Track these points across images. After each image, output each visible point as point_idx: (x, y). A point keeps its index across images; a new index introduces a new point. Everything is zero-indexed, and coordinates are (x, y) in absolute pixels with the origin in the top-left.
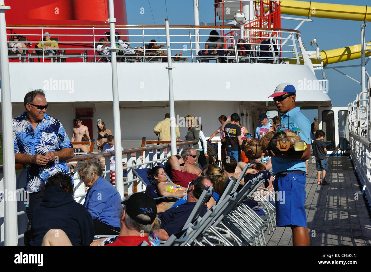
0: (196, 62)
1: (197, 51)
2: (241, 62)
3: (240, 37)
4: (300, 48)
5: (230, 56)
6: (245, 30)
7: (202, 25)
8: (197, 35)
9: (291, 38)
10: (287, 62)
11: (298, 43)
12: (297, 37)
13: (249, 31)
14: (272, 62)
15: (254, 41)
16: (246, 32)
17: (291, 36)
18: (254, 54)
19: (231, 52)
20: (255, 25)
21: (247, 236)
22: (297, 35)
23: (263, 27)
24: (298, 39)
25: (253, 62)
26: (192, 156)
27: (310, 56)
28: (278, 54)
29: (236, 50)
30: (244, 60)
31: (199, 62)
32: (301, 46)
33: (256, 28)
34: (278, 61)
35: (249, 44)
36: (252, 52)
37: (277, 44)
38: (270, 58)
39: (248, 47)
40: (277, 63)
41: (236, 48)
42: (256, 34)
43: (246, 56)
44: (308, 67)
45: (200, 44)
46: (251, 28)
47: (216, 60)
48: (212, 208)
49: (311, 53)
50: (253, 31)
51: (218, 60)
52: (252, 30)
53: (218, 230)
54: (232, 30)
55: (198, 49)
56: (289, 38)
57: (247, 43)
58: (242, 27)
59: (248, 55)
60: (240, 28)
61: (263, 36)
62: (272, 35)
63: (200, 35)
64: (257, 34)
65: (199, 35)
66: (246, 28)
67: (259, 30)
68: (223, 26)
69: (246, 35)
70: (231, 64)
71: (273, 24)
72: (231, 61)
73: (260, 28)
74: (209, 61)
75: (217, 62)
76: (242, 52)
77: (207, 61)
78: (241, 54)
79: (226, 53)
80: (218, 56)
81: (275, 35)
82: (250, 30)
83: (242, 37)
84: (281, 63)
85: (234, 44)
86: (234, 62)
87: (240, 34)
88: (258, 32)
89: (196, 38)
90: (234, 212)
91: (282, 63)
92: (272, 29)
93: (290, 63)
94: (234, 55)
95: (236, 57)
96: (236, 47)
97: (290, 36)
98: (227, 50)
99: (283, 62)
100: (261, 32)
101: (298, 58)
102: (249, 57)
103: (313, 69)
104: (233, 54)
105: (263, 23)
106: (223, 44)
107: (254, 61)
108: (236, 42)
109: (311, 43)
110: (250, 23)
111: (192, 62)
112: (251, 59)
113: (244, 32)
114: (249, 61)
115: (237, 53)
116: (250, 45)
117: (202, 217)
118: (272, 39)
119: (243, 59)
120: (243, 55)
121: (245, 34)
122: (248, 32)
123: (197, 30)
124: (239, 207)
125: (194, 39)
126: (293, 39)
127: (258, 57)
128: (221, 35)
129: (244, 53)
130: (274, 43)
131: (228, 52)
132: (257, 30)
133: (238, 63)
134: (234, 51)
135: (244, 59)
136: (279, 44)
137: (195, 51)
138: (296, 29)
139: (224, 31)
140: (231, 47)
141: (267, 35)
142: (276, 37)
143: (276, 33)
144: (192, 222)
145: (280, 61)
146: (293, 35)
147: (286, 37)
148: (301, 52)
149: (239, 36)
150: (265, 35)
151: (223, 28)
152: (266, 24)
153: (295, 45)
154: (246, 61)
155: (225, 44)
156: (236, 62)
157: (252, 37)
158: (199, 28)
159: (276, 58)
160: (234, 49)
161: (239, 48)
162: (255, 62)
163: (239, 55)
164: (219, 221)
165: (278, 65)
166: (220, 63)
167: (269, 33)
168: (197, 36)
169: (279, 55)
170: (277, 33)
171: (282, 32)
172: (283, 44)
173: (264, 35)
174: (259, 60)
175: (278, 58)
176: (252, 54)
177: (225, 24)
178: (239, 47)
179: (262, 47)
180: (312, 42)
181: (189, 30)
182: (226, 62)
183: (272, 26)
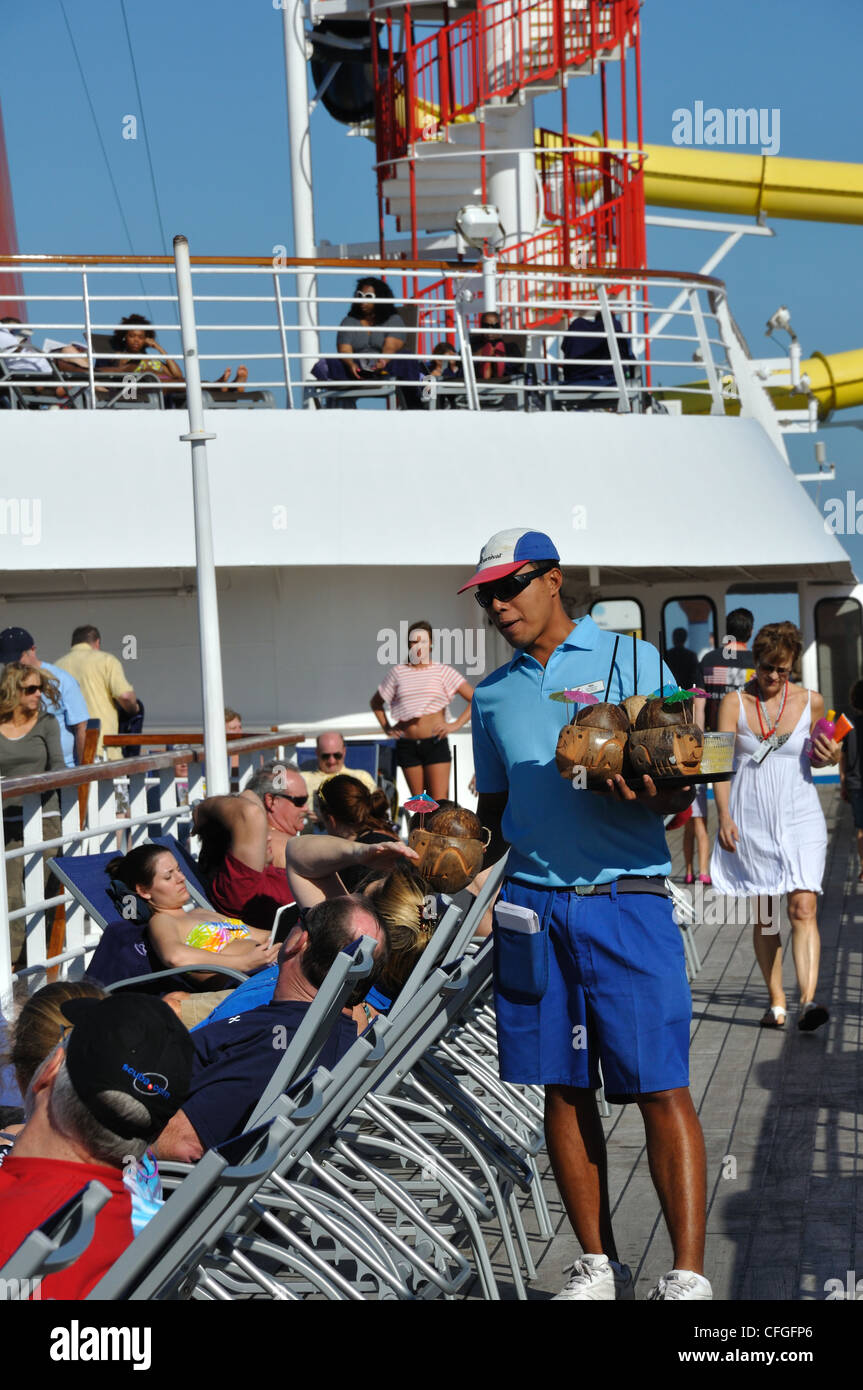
0: (306, 407)
1: (309, 365)
2: (486, 405)
3: (483, 305)
4: (726, 349)
6: (500, 276)
7: (326, 256)
8: (308, 297)
9: (687, 306)
10: (674, 405)
11: (715, 329)
12: (712, 301)
13: (519, 282)
14: (611, 405)
15: (541, 318)
16: (504, 283)
17: (687, 299)
18: (541, 375)
19: (445, 367)
20: (543, 253)
21: (515, 1130)
22: (712, 296)
23: (573, 260)
24: (714, 311)
25: (537, 406)
26: (289, 798)
27: (763, 378)
28: (637, 375)
29: (468, 358)
30: (500, 399)
31: (318, 406)
32: (730, 339)
33: (544, 268)
34: (636, 403)
35: (518, 332)
36: (532, 366)
37: (630, 331)
38: (604, 391)
39: (515, 346)
40: (632, 411)
41: (467, 350)
42: (545, 288)
43: (508, 382)
44: (758, 426)
45: (319, 333)
46: (523, 266)
47: (387, 397)
48: (370, 1027)
49: (767, 365)
50: (535, 280)
51: (393, 399)
52: (531, 275)
53: (395, 1109)
54: (449, 274)
55: (312, 354)
56: (676, 306)
57: (513, 327)
58: (490, 264)
59: (517, 379)
60: (480, 269)
61: (574, 297)
62: (613, 292)
63: (318, 295)
64: (550, 290)
65: (313, 298)
66: (503, 268)
67: (556, 277)
68: (410, 258)
69: (505, 294)
70: (448, 414)
71: (614, 247)
72: (447, 401)
73: (565, 268)
74: (359, 402)
75: (388, 408)
76: (494, 365)
77: (350, 404)
78: (488, 373)
79: (428, 368)
80: (394, 383)
81: (623, 294)
82: (523, 276)
83: (491, 306)
84: (649, 410)
85: (458, 332)
86: (459, 408)
87: (481, 294)
88: (553, 283)
89: (304, 307)
90: (462, 1029)
91: (655, 412)
92: (610, 273)
93: (686, 411)
94: (460, 377)
95: (465, 387)
96: (464, 345)
97: (684, 297)
98: (428, 357)
99: (656, 407)
100: (567, 285)
101: (717, 392)
102: (518, 387)
103: (777, 433)
104: (454, 373)
105: (572, 244)
106: (411, 336)
107: (538, 402)
108: (467, 322)
109: (769, 324)
110: (521, 245)
111: (288, 407)
112: (528, 393)
113: (499, 283)
114: (521, 401)
115: (469, 372)
116: (524, 338)
117: (330, 1068)
118: (613, 315)
119: (493, 394)
120: (494, 379)
121: (500, 292)
122: (514, 283)
123: (307, 273)
124: (481, 1007)
125: (294, 313)
126: (697, 312)
127: (556, 388)
128: (405, 296)
129: (501, 370)
130: (618, 328)
131: (434, 365)
132: (549, 276)
133: (475, 409)
134: (459, 364)
135: (497, 394)
136: (639, 332)
137: (298, 364)
138: (706, 271)
139: (415, 279)
140: (448, 345)
141: (590, 291)
142: (629, 305)
143: (628, 287)
144: (291, 1092)
145: (646, 401)
146: (695, 294)
147: (667, 304)
148: (731, 367)
149: (478, 301)
150: (584, 293)
151: (415, 269)
152: (587, 247)
153: (702, 337)
154: (509, 403)
155: (421, 334)
156: (467, 408)
157: (533, 303)
158: (317, 266)
159: (631, 389)
160: (460, 354)
161: (480, 350)
162: (542, 408)
163: (480, 377)
164: (400, 1072)
165: (636, 417)
166: (403, 409)
167: (598, 286)
168: (308, 302)
169: (640, 378)
170: (633, 287)
171: (650, 282)
172: (654, 332)
173: (577, 293)
174: (558, 397)
175: (637, 388)
176: (529, 374)
177: (419, 248)
178: (478, 343)
179: (569, 347)
180: (773, 321)
181: (274, 275)
183: (612, 257)
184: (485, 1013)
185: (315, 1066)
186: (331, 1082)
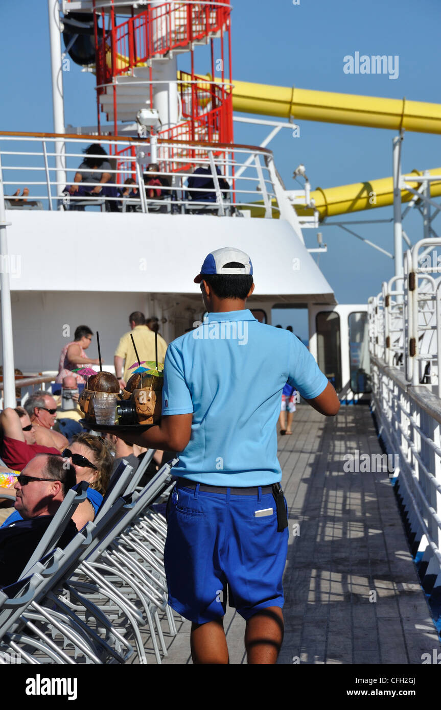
0: (59, 209)
2: (151, 210)
3: (150, 160)
4: (273, 185)
5: (130, 197)
6: (159, 145)
7: (70, 133)
8: (61, 154)
9: (253, 163)
10: (247, 213)
11: (267, 174)
12: (266, 161)
13: (169, 148)
14: (215, 212)
15: (180, 167)
16: (161, 149)
17: (253, 159)
18: (179, 195)
19: (130, 191)
20: (181, 134)
21: (158, 580)
22: (266, 158)
23: (196, 138)
24: (267, 165)
25: (177, 211)
26: (47, 410)
27: (291, 200)
28: (228, 197)
29: (142, 186)
30: (158, 208)
31: (65, 209)
32: (275, 180)
33: (181, 142)
34: (227, 211)
35: (168, 174)
36: (175, 192)
37: (225, 175)
38: (211, 205)
39: (166, 181)
40: (225, 215)
41: (142, 182)
42: (182, 152)
43: (163, 199)
44: (288, 224)
45: (66, 172)
46: (171, 140)
47: (100, 205)
48: (85, 527)
49: (294, 194)
50: (177, 148)
51: (104, 206)
52: (175, 145)
53: (97, 569)
54: (133, 144)
55: (62, 183)
56: (248, 163)
57: (165, 171)
58: (154, 139)
59: (167, 198)
60: (149, 142)
61: (197, 157)
62: (216, 155)
63: (66, 152)
64: (185, 153)
65: (63, 154)
66: (160, 141)
67: (188, 147)
68: (112, 136)
69: (162, 155)
70: (132, 215)
71: (217, 132)
72: (132, 208)
73: (192, 142)
74: (86, 208)
75: (101, 211)
76: (155, 190)
77: (81, 208)
78: (152, 194)
79: (121, 192)
80: (104, 198)
81: (221, 156)
82: (171, 146)
83: (155, 160)
84: (234, 215)
85: (137, 173)
86: (137, 212)
87: (149, 154)
88: (186, 149)
89: (58, 159)
90: (132, 528)
91: (237, 216)
92: (215, 145)
93: (253, 216)
94: (138, 196)
95: (140, 201)
96: (140, 180)
97: (252, 158)
98: (122, 185)
99: (237, 213)
100: (193, 151)
101: (268, 206)
102: (168, 202)
103: (298, 228)
104: (135, 194)
105: (196, 130)
106: (114, 174)
107: (177, 209)
108: (142, 168)
109: (295, 173)
110: (170, 130)
111: (50, 209)
112: (173, 205)
113: (158, 149)
114: (169, 209)
115: (143, 193)
116: (171, 177)
117: (63, 548)
119: (155, 205)
120: (156, 197)
121: (159, 153)
122: (167, 149)
123: (60, 142)
124: (143, 517)
125: (53, 162)
126: (258, 166)
127: (187, 202)
128: (111, 154)
129: (159, 193)
130: (219, 173)
131: (125, 189)
132: (184, 146)
133: (146, 212)
134: (138, 189)
135: (157, 205)
136: (230, 175)
137: (55, 188)
138: (263, 145)
139: (116, 146)
140: (132, 180)
141: (205, 154)
142: (225, 162)
143: (224, 152)
145: (233, 210)
146: (258, 157)
147: (243, 161)
148: (275, 194)
149: (147, 157)
150: (202, 155)
151: (116, 140)
152: (203, 132)
153: (261, 178)
154: (163, 210)
155: (119, 174)
156: (142, 212)
157: (176, 159)
158: (65, 138)
159: (224, 204)
160: (138, 184)
161: (149, 183)
162: (180, 212)
163: (148, 196)
164: (100, 550)
165: (227, 219)
167: (209, 151)
168: (61, 156)
169: (230, 198)
170: (227, 153)
171: (235, 150)
172: (237, 176)
173: (198, 155)
174: (188, 207)
175: (228, 204)
176: (173, 195)
177: (118, 129)
178: (147, 179)
180: (297, 171)
181: (43, 142)
182: (119, 211)
183: (216, 137)
184: (145, 520)
185: (56, 547)
186: (63, 555)
